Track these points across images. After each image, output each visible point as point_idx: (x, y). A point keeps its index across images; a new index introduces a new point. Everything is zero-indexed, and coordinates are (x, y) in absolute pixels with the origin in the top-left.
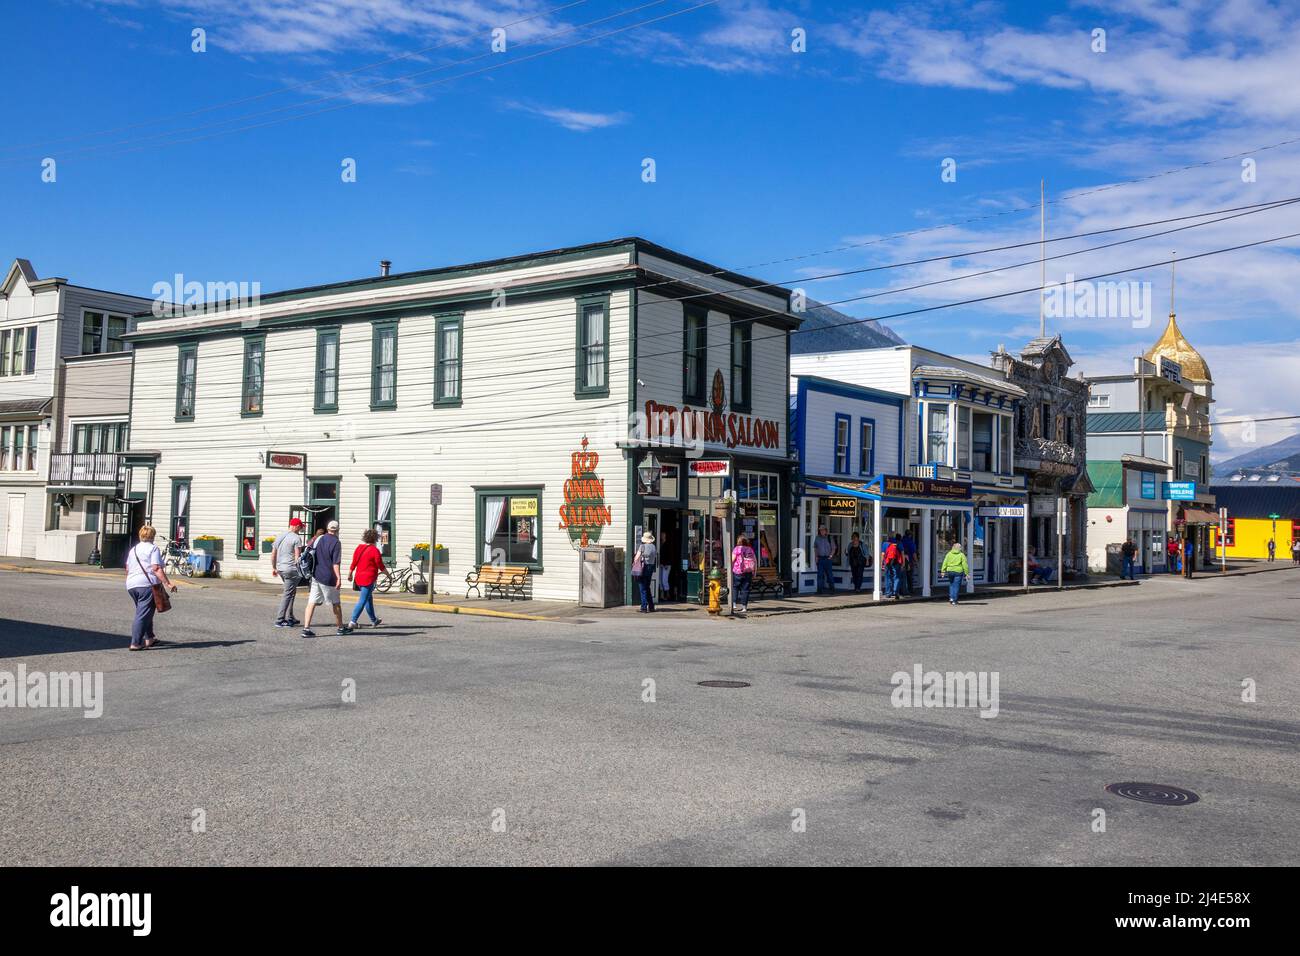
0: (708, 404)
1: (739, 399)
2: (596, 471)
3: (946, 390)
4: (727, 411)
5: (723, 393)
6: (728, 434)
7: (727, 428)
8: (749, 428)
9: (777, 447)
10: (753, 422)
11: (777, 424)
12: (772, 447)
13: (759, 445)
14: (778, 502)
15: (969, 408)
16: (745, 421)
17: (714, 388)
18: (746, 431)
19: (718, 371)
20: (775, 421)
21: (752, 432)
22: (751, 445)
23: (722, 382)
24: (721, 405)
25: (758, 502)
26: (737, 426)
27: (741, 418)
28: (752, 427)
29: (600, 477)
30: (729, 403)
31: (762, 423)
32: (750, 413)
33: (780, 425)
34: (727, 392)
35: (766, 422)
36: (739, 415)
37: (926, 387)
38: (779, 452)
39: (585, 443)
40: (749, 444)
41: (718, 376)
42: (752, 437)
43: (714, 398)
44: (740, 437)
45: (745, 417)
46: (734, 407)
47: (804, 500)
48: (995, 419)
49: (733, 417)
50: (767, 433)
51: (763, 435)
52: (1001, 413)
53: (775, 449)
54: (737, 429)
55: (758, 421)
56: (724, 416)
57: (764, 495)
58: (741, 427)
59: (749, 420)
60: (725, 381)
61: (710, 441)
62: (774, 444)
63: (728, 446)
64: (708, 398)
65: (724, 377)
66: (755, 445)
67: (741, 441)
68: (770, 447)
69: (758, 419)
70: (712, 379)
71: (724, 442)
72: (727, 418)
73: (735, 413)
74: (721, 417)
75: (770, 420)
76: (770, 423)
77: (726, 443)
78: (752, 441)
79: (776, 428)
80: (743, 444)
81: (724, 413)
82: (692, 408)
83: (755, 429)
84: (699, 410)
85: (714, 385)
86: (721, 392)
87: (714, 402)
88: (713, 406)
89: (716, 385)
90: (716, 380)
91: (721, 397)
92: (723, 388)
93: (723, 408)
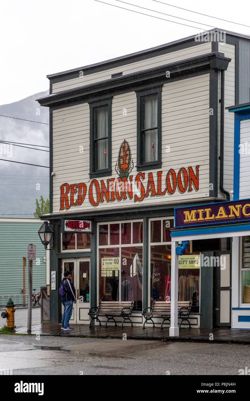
0: (114, 172)
4: (134, 172)
5: (130, 159)
6: (135, 190)
7: (134, 186)
8: (159, 181)
9: (197, 189)
10: (165, 173)
11: (197, 167)
12: (190, 190)
13: (172, 192)
16: (155, 179)
17: (120, 157)
18: (156, 183)
19: (125, 142)
20: (194, 165)
21: (164, 182)
22: (164, 193)
23: (129, 150)
26: (146, 182)
27: (150, 174)
28: (164, 178)
30: (136, 165)
31: (177, 172)
32: (161, 167)
33: (200, 168)
34: (135, 156)
35: (182, 169)
36: (147, 172)
38: (200, 194)
40: (160, 193)
42: (164, 187)
43: (120, 165)
44: (149, 191)
45: (155, 171)
46: (143, 167)
49: (140, 175)
50: (184, 179)
51: (177, 181)
53: (194, 191)
54: (145, 185)
55: (171, 171)
56: (131, 177)
58: (151, 182)
59: (159, 174)
60: (131, 148)
61: (116, 201)
62: (192, 187)
63: (135, 201)
64: (113, 168)
65: (130, 144)
66: (167, 194)
67: (150, 194)
68: (187, 191)
69: (171, 169)
70: (118, 150)
71: (131, 197)
72: (134, 178)
73: (143, 172)
74: (127, 179)
75: (186, 166)
76: (187, 169)
77: (133, 199)
78: (163, 190)
79: (195, 172)
80: (152, 195)
81: (130, 175)
82: (99, 179)
83: (168, 179)
84: (105, 179)
85: (120, 154)
86: (128, 158)
87: (120, 169)
88: (119, 172)
89: (122, 154)
90: (122, 150)
91: (127, 162)
92: (130, 155)
93: (130, 171)
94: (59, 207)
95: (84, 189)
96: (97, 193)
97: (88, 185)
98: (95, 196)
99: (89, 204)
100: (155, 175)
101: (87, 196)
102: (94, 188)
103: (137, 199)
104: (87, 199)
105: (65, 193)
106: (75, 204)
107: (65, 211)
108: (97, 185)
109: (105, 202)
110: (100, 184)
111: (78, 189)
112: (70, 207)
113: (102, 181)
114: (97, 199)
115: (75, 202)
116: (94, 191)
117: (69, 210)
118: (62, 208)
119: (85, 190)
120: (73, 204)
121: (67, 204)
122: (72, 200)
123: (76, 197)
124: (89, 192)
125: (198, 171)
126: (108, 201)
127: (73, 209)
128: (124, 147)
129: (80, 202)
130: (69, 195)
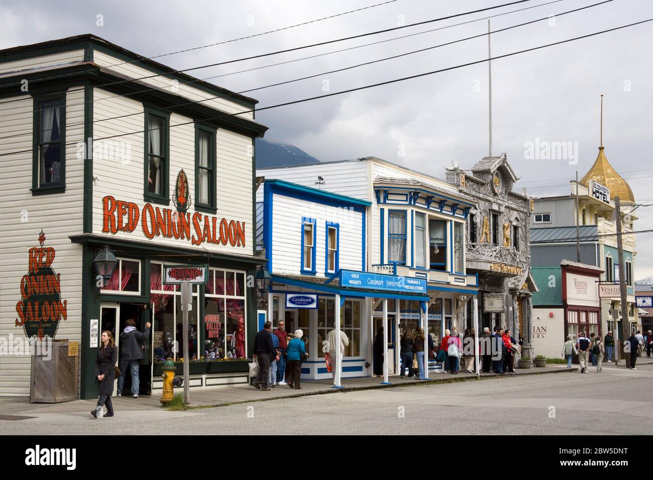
0: (171, 202)
1: (204, 198)
2: (53, 266)
3: (404, 198)
4: (191, 210)
5: (187, 192)
6: (193, 232)
7: (192, 226)
8: (214, 227)
9: (244, 246)
10: (218, 222)
11: (244, 223)
12: (239, 245)
13: (225, 243)
14: (244, 298)
15: (425, 214)
16: (211, 224)
17: (177, 187)
18: (211, 229)
19: (182, 172)
20: (241, 221)
21: (218, 230)
22: (217, 243)
23: (186, 182)
24: (185, 205)
25: (225, 297)
26: (202, 224)
27: (206, 217)
28: (218, 225)
29: (56, 272)
30: (193, 202)
31: (228, 223)
32: (215, 213)
33: (246, 225)
34: (192, 192)
35: (232, 222)
36: (204, 214)
37: (387, 194)
38: (246, 250)
39: (42, 239)
40: (214, 241)
41: (182, 176)
42: (218, 236)
43: (177, 197)
44: (205, 235)
45: (210, 216)
46: (199, 207)
47: (270, 296)
48: (449, 224)
49: (197, 216)
50: (234, 233)
51: (229, 234)
52: (454, 220)
53: (241, 247)
54: (202, 228)
55: (223, 221)
56: (189, 214)
57: (230, 292)
58: (206, 226)
59: (214, 219)
60: (189, 181)
61: (173, 238)
62: (240, 242)
63: (193, 244)
64: (171, 197)
65: (188, 177)
66: (220, 243)
67: (206, 239)
68: (236, 245)
69: (224, 219)
70: (176, 178)
71: (189, 239)
72: (191, 217)
73: (200, 213)
74: (185, 215)
75: (236, 220)
76: (236, 222)
77: (191, 240)
78: (217, 239)
79: (242, 228)
80: (208, 242)
81: (188, 211)
82: (154, 206)
83: (221, 228)
84: (162, 207)
85: (177, 184)
86: (185, 191)
87: (178, 201)
88: (176, 205)
89: (180, 185)
90: (179, 180)
91: (185, 196)
92: (187, 188)
93: (187, 207)
94: (102, 228)
95: (135, 211)
96: (152, 222)
97: (141, 208)
98: (149, 224)
99: (142, 234)
100: (210, 220)
101: (140, 223)
102: (148, 214)
103: (194, 242)
104: (139, 227)
105: (109, 209)
106: (124, 229)
107: (109, 235)
108: (151, 212)
109: (161, 236)
110: (155, 211)
111: (127, 210)
112: (117, 230)
113: (157, 209)
114: (152, 230)
115: (124, 225)
116: (148, 219)
117: (115, 235)
118: (105, 230)
119: (137, 213)
120: (120, 228)
121: (113, 226)
122: (120, 222)
123: (125, 220)
124: (142, 218)
125: (244, 227)
126: (165, 236)
127: (121, 235)
128: (182, 177)
129: (130, 228)
130: (116, 214)
